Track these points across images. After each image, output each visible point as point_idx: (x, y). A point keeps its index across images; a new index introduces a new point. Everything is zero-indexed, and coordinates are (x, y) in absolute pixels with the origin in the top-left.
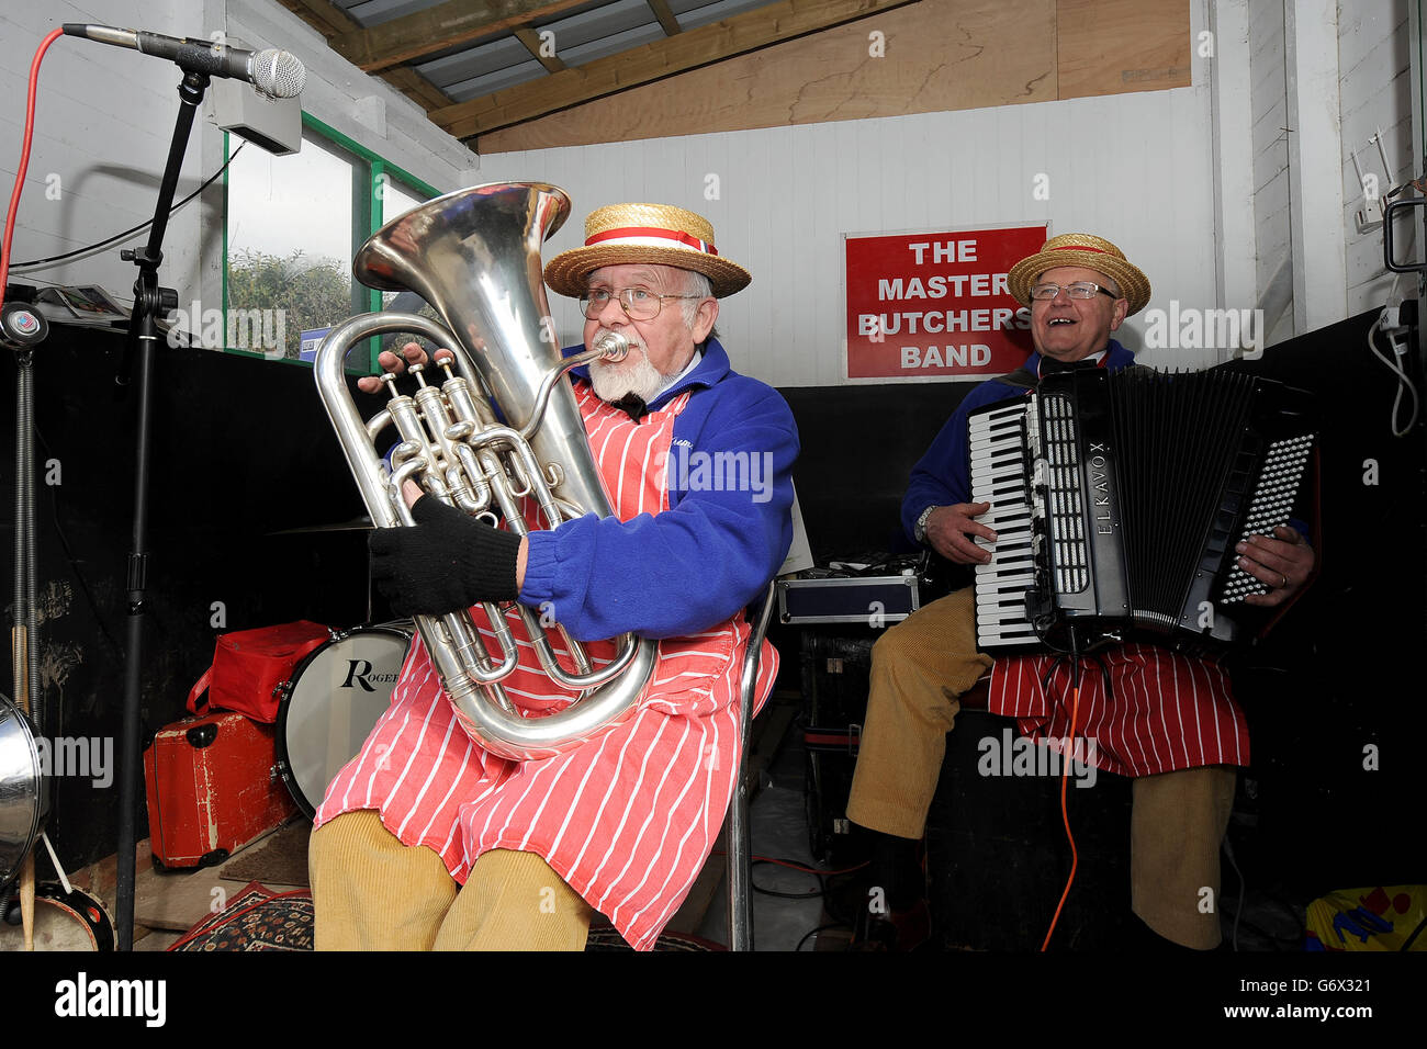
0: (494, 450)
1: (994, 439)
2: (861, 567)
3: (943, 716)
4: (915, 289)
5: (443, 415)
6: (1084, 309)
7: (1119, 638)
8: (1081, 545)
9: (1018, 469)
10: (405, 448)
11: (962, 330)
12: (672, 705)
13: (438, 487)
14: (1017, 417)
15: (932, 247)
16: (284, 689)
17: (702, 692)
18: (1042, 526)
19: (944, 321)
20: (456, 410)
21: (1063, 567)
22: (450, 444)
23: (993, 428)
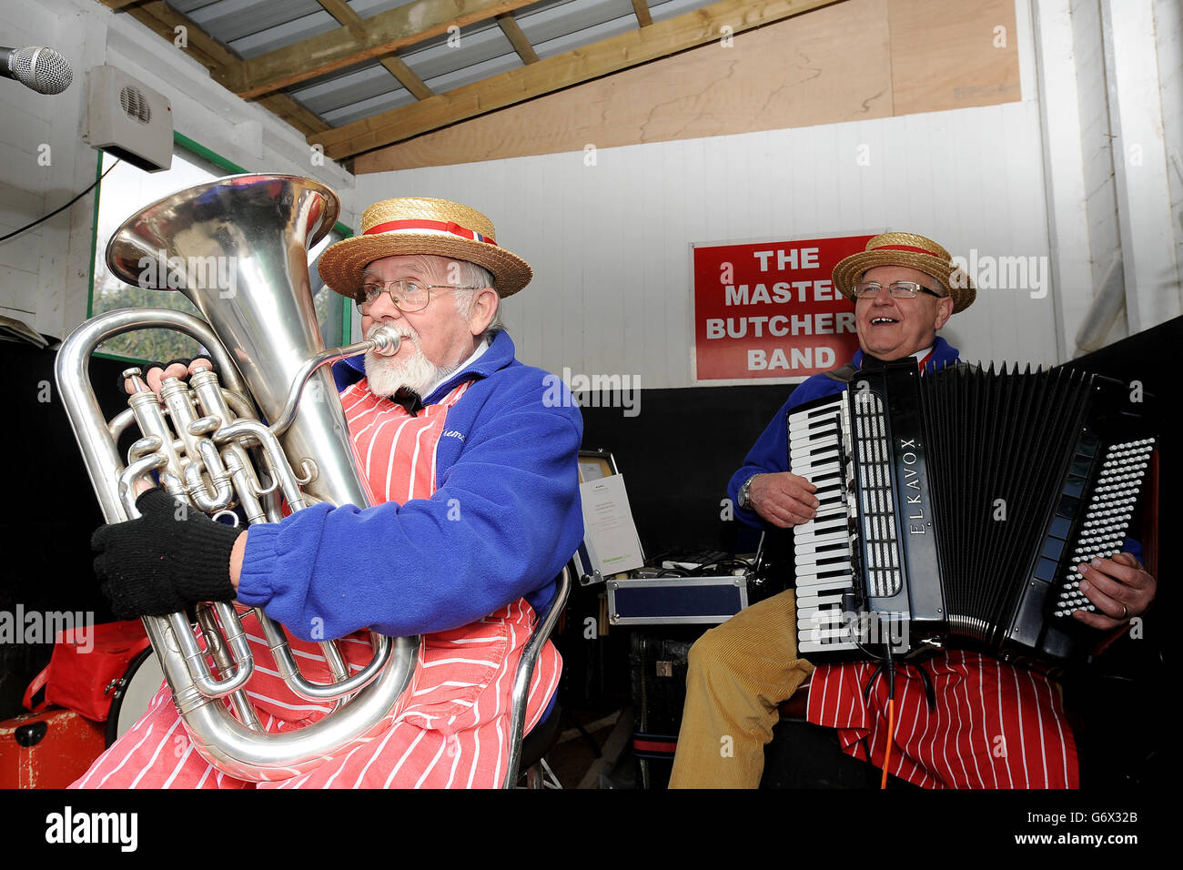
0: (242, 446)
1: (812, 437)
2: (691, 566)
3: (761, 726)
4: (761, 294)
5: (188, 410)
6: (905, 307)
7: (939, 645)
8: (894, 546)
9: (834, 467)
10: (141, 445)
11: (806, 333)
12: (428, 717)
13: (174, 485)
14: (833, 415)
15: (776, 254)
16: (117, 687)
17: (465, 703)
18: (855, 526)
19: (788, 325)
20: (203, 405)
21: (875, 569)
22: (195, 439)
23: (812, 426)
